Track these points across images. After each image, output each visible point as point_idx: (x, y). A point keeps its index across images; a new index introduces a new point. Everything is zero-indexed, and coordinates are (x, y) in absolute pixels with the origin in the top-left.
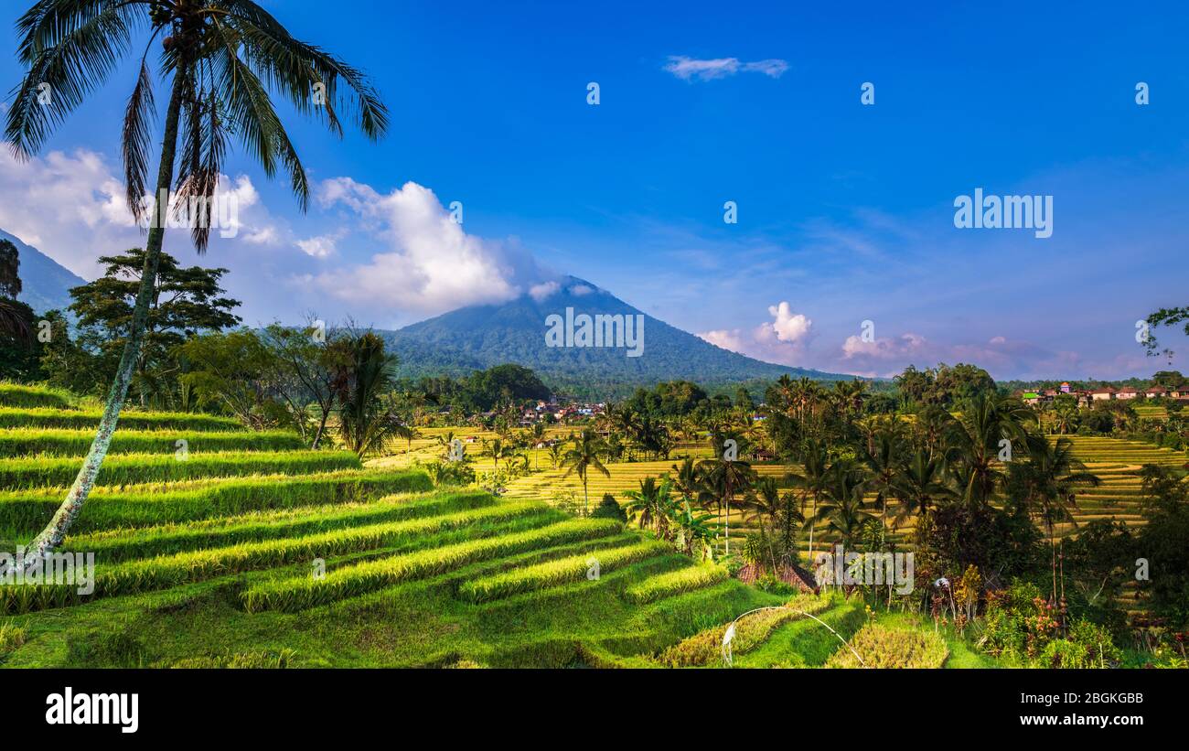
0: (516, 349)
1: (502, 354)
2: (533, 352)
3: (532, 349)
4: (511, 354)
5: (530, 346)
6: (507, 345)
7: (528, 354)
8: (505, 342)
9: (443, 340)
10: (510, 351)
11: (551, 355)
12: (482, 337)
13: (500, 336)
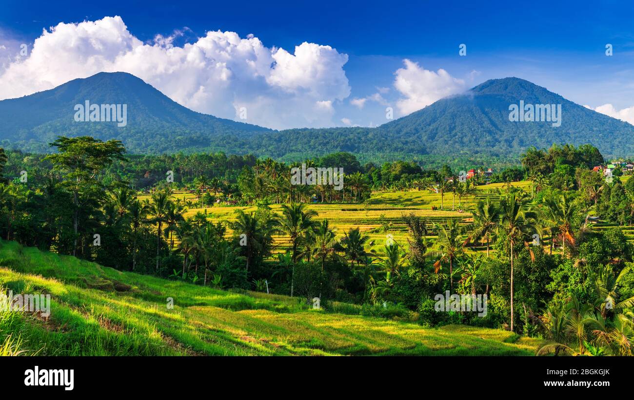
0: (462, 138)
1: (450, 142)
2: (475, 140)
3: (474, 137)
4: (457, 142)
5: (472, 136)
6: (455, 136)
7: (470, 142)
8: (453, 133)
9: (407, 133)
10: (457, 140)
11: (489, 142)
12: (437, 129)
13: (450, 128)
